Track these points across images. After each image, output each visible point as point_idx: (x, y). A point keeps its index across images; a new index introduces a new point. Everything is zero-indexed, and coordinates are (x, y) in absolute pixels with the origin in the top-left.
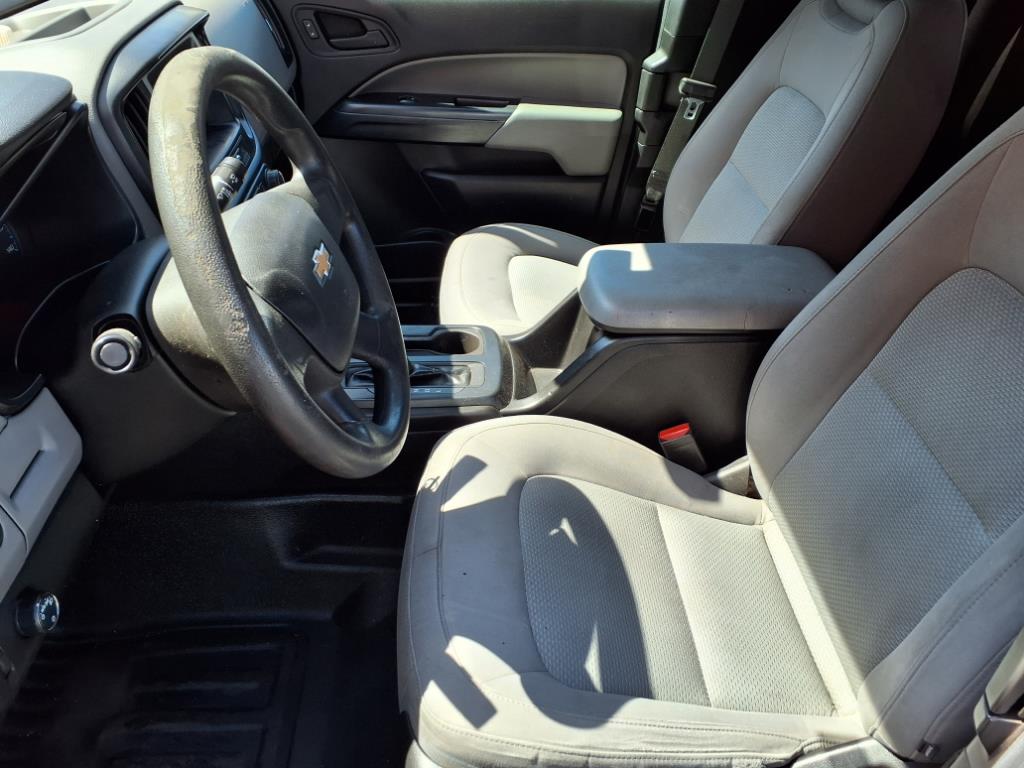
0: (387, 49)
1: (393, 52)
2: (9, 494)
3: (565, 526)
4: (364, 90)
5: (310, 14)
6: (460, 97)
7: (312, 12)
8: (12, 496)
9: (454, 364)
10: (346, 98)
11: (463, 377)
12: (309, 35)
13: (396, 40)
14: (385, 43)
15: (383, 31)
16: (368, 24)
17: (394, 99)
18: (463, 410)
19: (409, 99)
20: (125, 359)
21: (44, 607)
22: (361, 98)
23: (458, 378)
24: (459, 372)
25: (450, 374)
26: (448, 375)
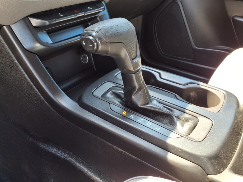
9: (186, 111)
23: (183, 125)
24: (187, 120)
25: (178, 118)
26: (175, 119)
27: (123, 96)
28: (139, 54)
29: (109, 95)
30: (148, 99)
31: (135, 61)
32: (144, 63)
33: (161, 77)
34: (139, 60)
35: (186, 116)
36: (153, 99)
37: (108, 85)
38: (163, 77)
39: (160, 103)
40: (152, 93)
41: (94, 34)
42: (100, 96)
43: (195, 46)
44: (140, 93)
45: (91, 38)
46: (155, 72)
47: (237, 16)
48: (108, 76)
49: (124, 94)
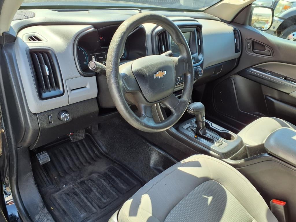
0: (270, 57)
1: (270, 58)
2: (72, 89)
3: (210, 199)
4: (257, 66)
5: (251, 42)
6: (288, 77)
7: (252, 41)
8: (72, 90)
9: (219, 140)
10: (251, 67)
11: (218, 144)
12: (248, 47)
13: (273, 55)
14: (270, 55)
15: (271, 51)
16: (266, 48)
17: (265, 72)
18: (211, 152)
19: (270, 73)
20: (93, 67)
21: (64, 115)
22: (256, 68)
23: (217, 143)
24: (219, 142)
25: (216, 141)
26: (215, 141)
27: (195, 131)
28: (204, 115)
29: (189, 129)
30: (205, 133)
31: (203, 118)
32: (206, 119)
33: (212, 126)
34: (204, 118)
35: (219, 141)
36: (207, 133)
37: (188, 125)
38: (213, 125)
39: (210, 135)
40: (207, 131)
41: (191, 108)
42: (186, 128)
43: (239, 110)
44: (203, 130)
45: (191, 109)
46: (210, 123)
47: (268, 96)
48: (188, 121)
49: (196, 130)
